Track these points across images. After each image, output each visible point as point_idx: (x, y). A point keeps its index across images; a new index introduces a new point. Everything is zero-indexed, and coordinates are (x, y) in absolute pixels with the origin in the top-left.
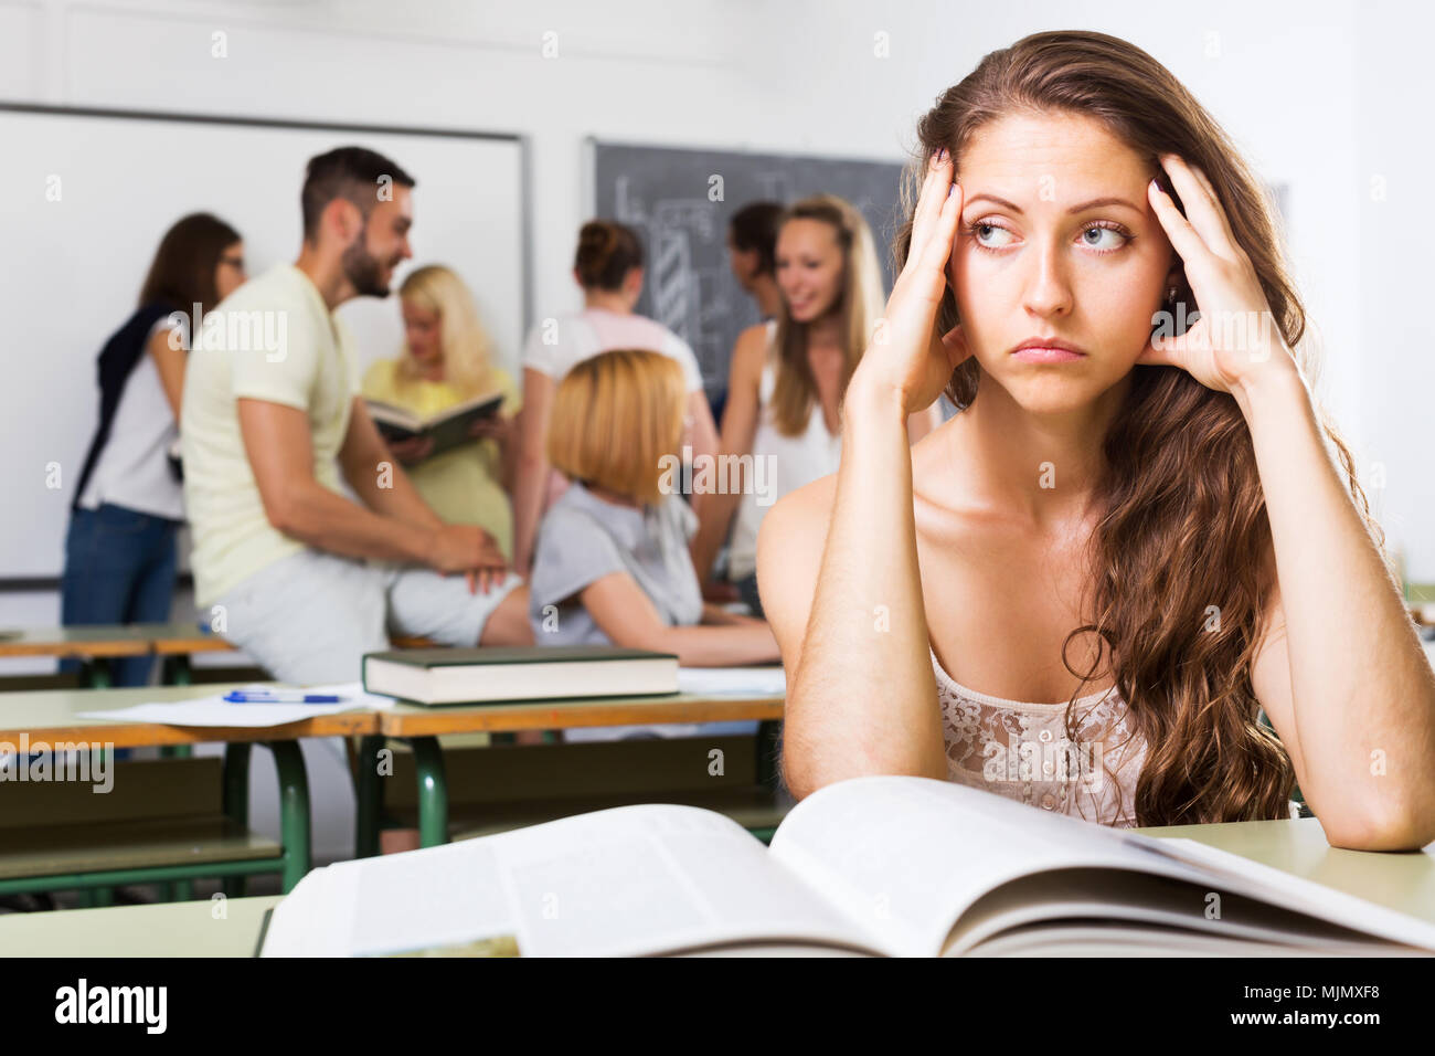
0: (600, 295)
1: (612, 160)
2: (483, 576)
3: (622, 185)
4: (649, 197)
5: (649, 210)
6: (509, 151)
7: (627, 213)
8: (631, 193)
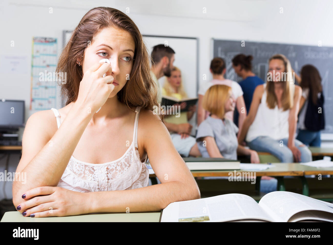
0: (217, 76)
1: (217, 43)
2: (185, 135)
3: (220, 49)
4: (226, 52)
5: (226, 55)
6: (194, 42)
7: (221, 55)
8: (222, 51)
